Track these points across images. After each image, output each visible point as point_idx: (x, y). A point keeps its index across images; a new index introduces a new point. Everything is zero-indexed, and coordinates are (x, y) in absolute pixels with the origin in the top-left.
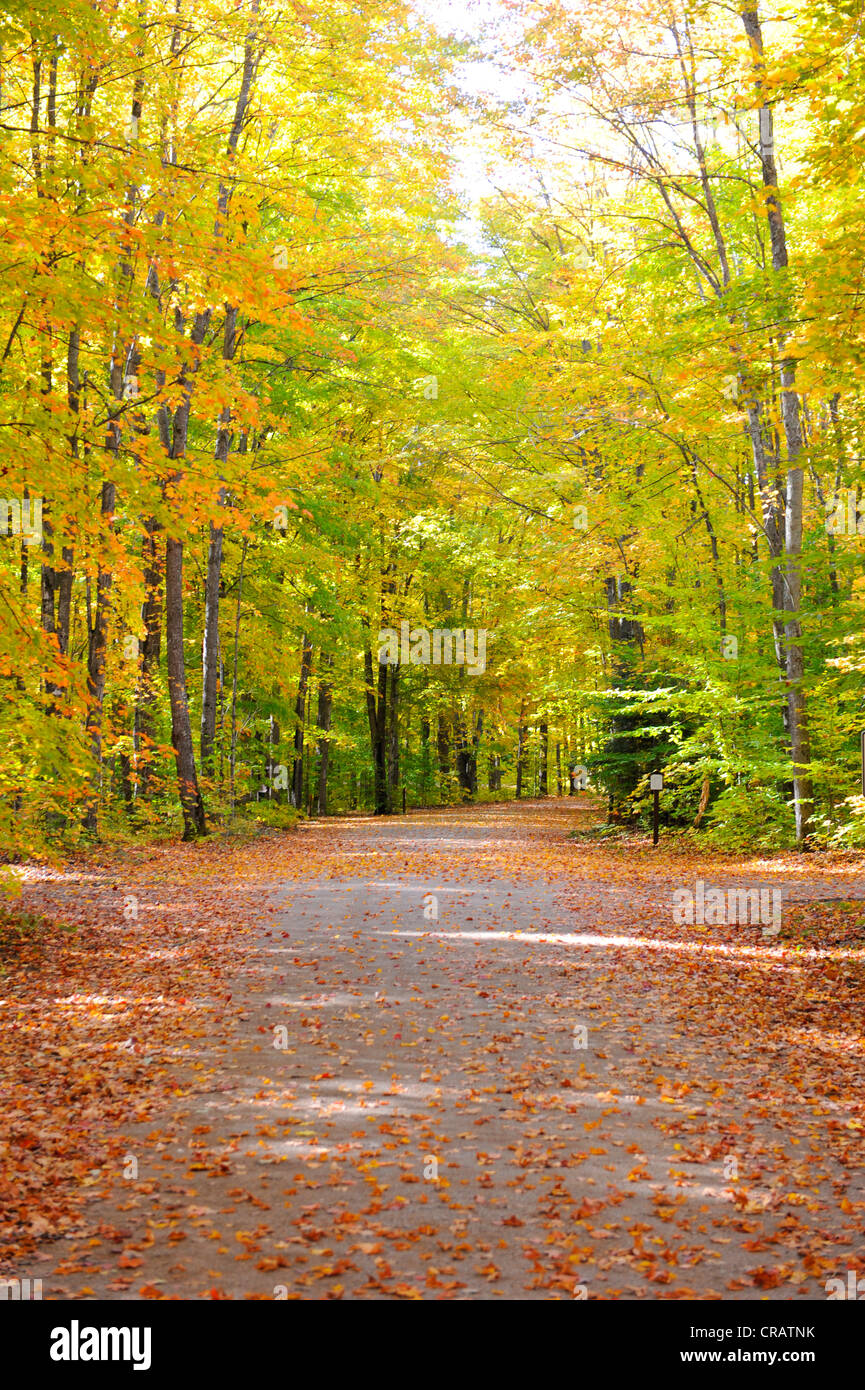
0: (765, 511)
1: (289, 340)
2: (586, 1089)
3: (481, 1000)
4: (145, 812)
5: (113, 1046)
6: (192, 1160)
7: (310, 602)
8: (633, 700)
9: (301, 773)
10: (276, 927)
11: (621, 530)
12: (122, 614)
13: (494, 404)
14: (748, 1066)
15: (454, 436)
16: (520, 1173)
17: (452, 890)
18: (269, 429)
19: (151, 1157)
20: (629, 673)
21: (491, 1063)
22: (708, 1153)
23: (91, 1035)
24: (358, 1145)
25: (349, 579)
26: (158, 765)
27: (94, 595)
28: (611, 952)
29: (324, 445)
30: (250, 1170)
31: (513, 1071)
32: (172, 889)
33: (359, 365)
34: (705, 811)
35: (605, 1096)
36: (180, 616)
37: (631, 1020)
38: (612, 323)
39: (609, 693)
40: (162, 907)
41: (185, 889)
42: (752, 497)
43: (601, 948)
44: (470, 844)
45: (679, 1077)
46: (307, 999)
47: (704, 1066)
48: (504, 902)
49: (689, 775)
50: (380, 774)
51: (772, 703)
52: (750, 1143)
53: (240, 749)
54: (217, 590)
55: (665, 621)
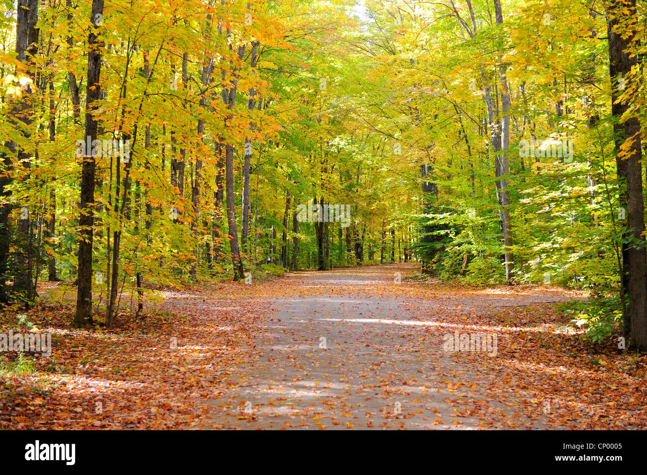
0: (492, 134)
1: (280, 60)
2: (414, 385)
3: (367, 348)
4: (217, 268)
5: (204, 367)
6: (239, 415)
7: (290, 176)
8: (433, 218)
9: (285, 251)
10: (275, 317)
11: (427, 143)
12: (206, 181)
13: (371, 87)
14: (486, 376)
15: (353, 102)
16: (385, 421)
17: (353, 301)
18: (271, 99)
19: (221, 414)
20: (431, 207)
21: (371, 374)
22: (469, 413)
23: (194, 362)
24: (313, 409)
25: (307, 166)
26: (222, 247)
27: (194, 173)
28: (424, 328)
29: (296, 106)
30: (265, 419)
31: (381, 377)
32: (229, 301)
33: (311, 71)
34: (465, 268)
35: (423, 388)
36: (232, 181)
37: (433, 356)
38: (424, 51)
39: (423, 215)
40: (225, 309)
41: (235, 301)
42: (486, 129)
43: (420, 326)
44: (361, 282)
45: (455, 381)
46: (289, 347)
47: (466, 376)
48: (376, 307)
49: (458, 252)
50: (320, 252)
51: (495, 219)
52: (488, 409)
53: (258, 240)
54: (248, 170)
55: (448, 183)
